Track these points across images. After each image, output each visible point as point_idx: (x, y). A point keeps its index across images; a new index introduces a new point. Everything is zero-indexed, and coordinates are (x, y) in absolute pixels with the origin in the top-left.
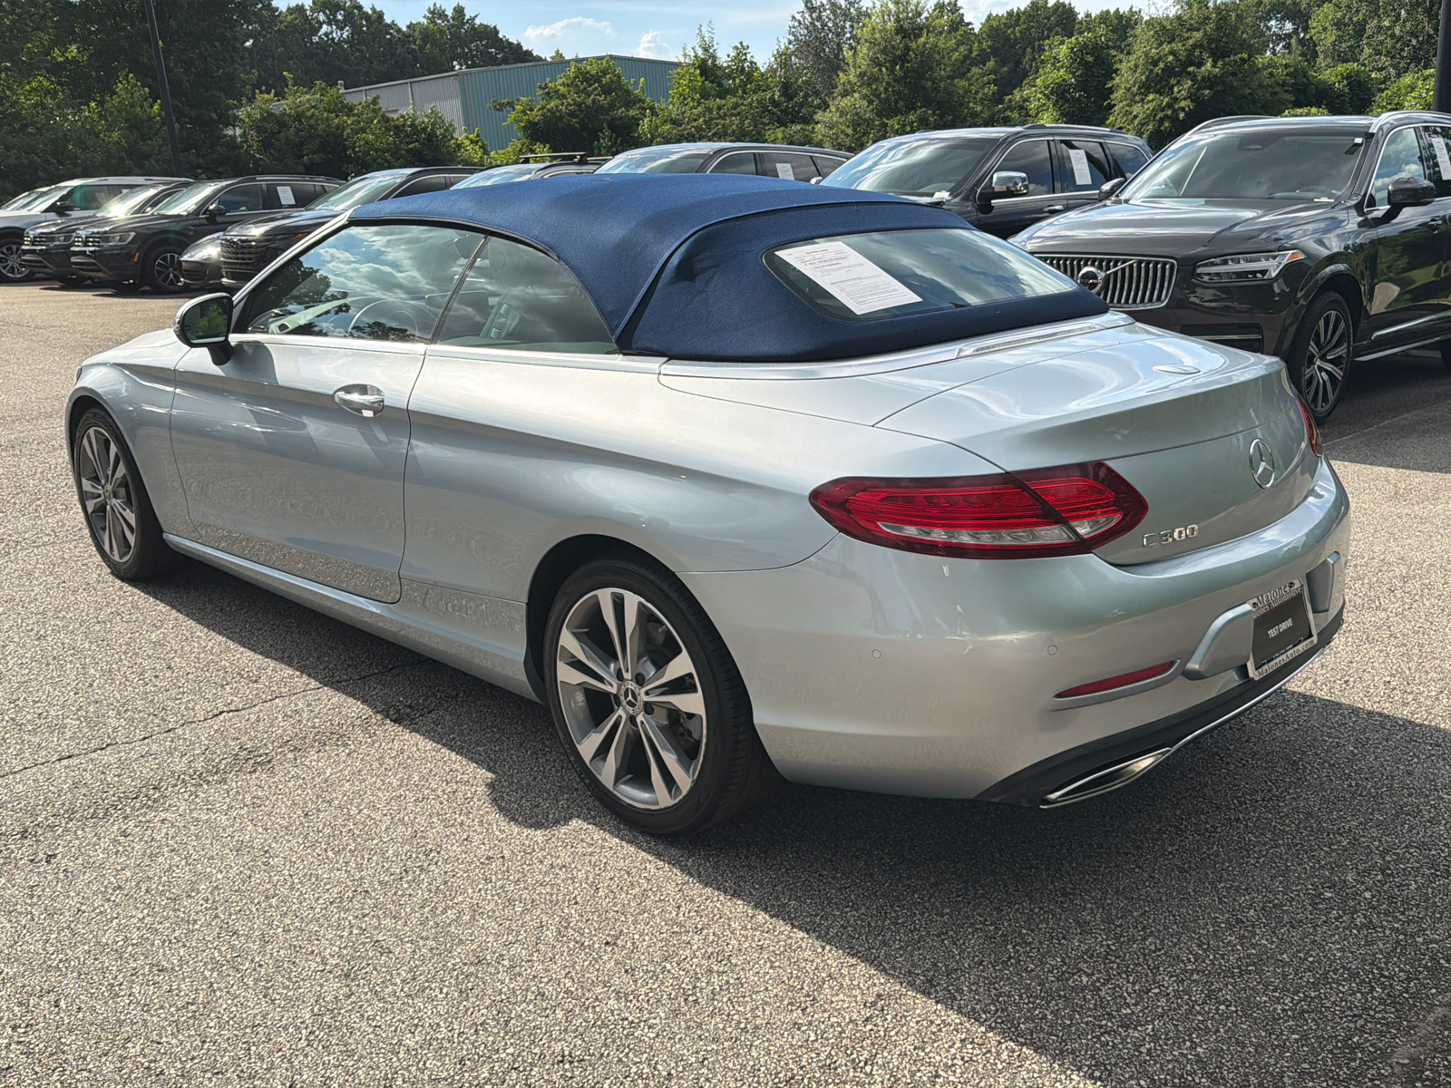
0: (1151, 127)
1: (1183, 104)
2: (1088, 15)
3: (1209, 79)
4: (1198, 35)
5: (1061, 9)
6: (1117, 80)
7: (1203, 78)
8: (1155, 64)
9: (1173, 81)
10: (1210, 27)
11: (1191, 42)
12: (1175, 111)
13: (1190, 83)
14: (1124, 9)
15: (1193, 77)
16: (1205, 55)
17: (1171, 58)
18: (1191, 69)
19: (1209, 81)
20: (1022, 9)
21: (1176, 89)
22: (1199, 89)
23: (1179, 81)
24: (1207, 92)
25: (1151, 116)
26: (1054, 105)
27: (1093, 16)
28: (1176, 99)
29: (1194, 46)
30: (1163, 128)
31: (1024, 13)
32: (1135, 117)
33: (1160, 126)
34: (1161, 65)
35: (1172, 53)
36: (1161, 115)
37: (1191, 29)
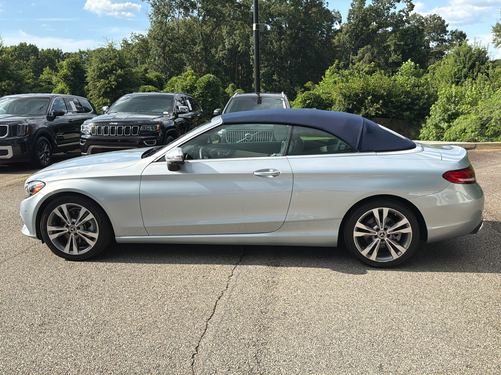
0: (103, 90)
1: (113, 83)
2: (43, 50)
3: (120, 75)
4: (114, 61)
5: (32, 47)
6: (88, 74)
7: (118, 75)
8: (101, 69)
9: (108, 75)
10: (117, 59)
11: (112, 63)
12: (111, 85)
13: (114, 76)
14: (55, 49)
15: (115, 75)
16: (118, 68)
17: (107, 68)
18: (114, 72)
19: (120, 76)
20: (17, 46)
21: (110, 78)
22: (117, 78)
23: (110, 75)
24: (120, 79)
25: (103, 86)
26: (64, 82)
27: (45, 50)
28: (110, 81)
29: (113, 65)
30: (107, 90)
31: (18, 47)
32: (97, 87)
33: (106, 90)
34: (104, 70)
35: (106, 66)
36: (106, 86)
37: (111, 59)
